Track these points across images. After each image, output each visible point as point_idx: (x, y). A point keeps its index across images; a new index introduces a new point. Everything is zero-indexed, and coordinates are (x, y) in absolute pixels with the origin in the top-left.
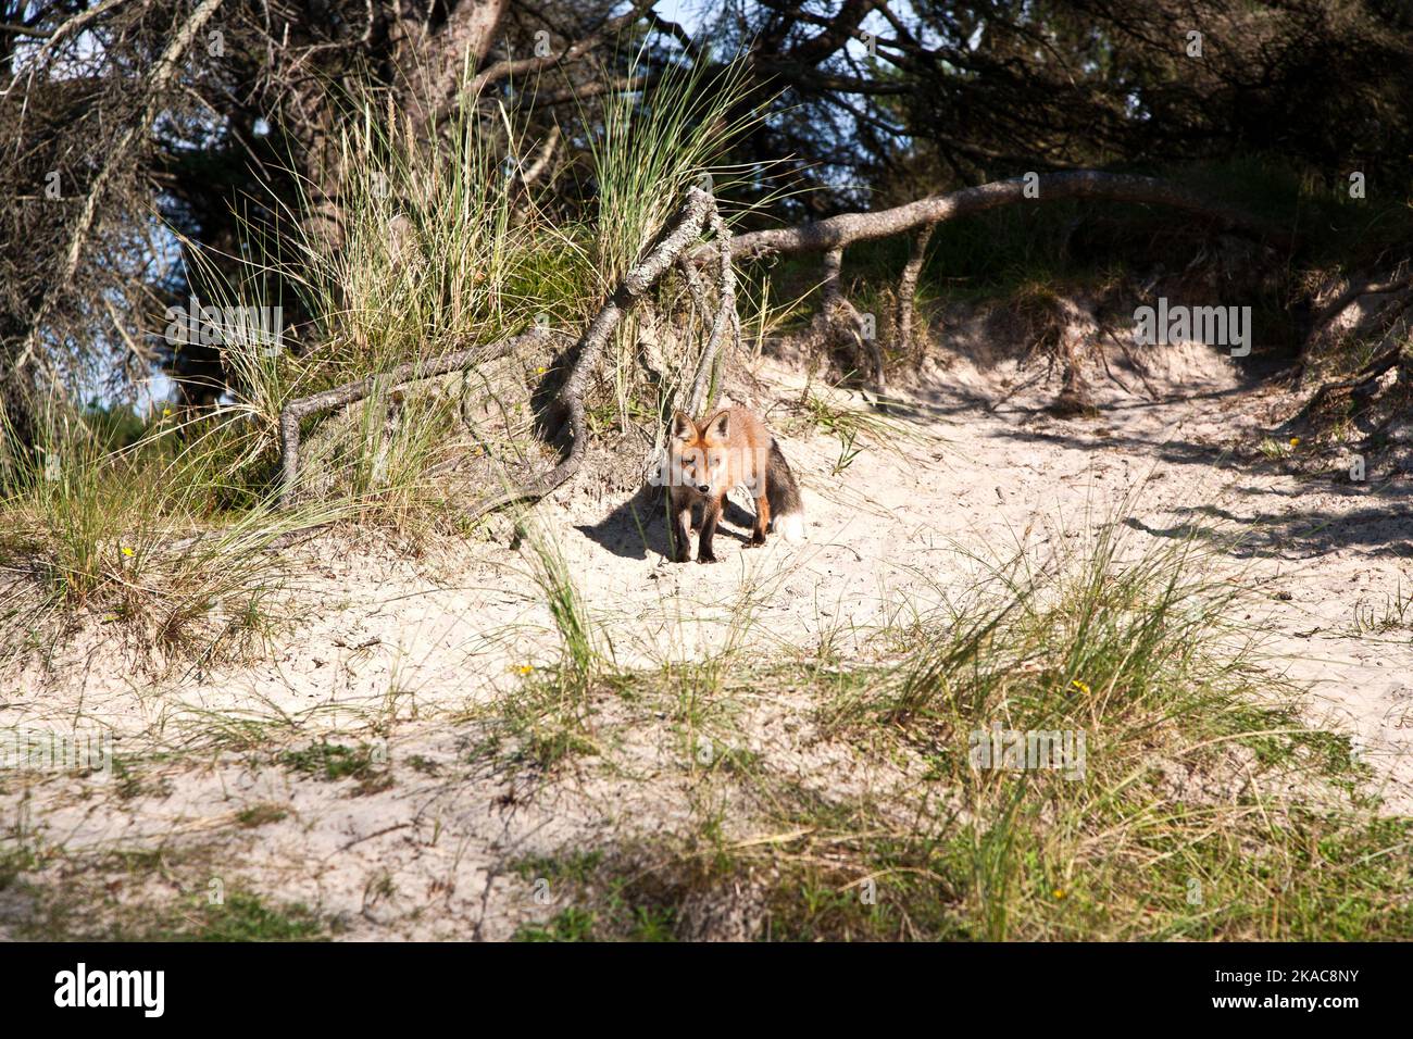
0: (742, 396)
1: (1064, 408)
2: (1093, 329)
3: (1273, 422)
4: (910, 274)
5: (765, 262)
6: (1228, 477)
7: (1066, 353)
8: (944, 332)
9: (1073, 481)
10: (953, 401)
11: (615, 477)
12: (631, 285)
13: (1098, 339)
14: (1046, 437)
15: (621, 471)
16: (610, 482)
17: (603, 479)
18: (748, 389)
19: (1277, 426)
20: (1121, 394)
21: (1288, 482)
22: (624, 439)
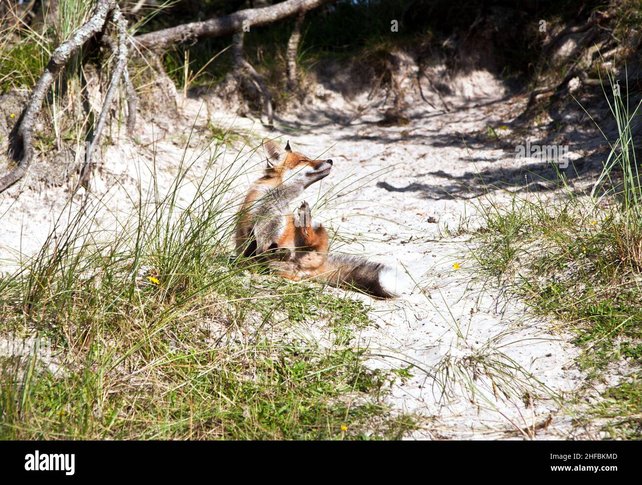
0: (166, 125)
1: (389, 119)
2: (415, 68)
3: (510, 118)
4: (293, 42)
5: (189, 42)
6: (464, 153)
7: (396, 86)
8: (325, 77)
9: (367, 163)
10: (324, 119)
11: (49, 178)
12: (56, 58)
13: (420, 74)
14: (368, 138)
15: (53, 174)
16: (47, 181)
17: (42, 180)
18: (173, 121)
19: (510, 121)
20: (430, 109)
21: (500, 153)
22: (59, 154)
